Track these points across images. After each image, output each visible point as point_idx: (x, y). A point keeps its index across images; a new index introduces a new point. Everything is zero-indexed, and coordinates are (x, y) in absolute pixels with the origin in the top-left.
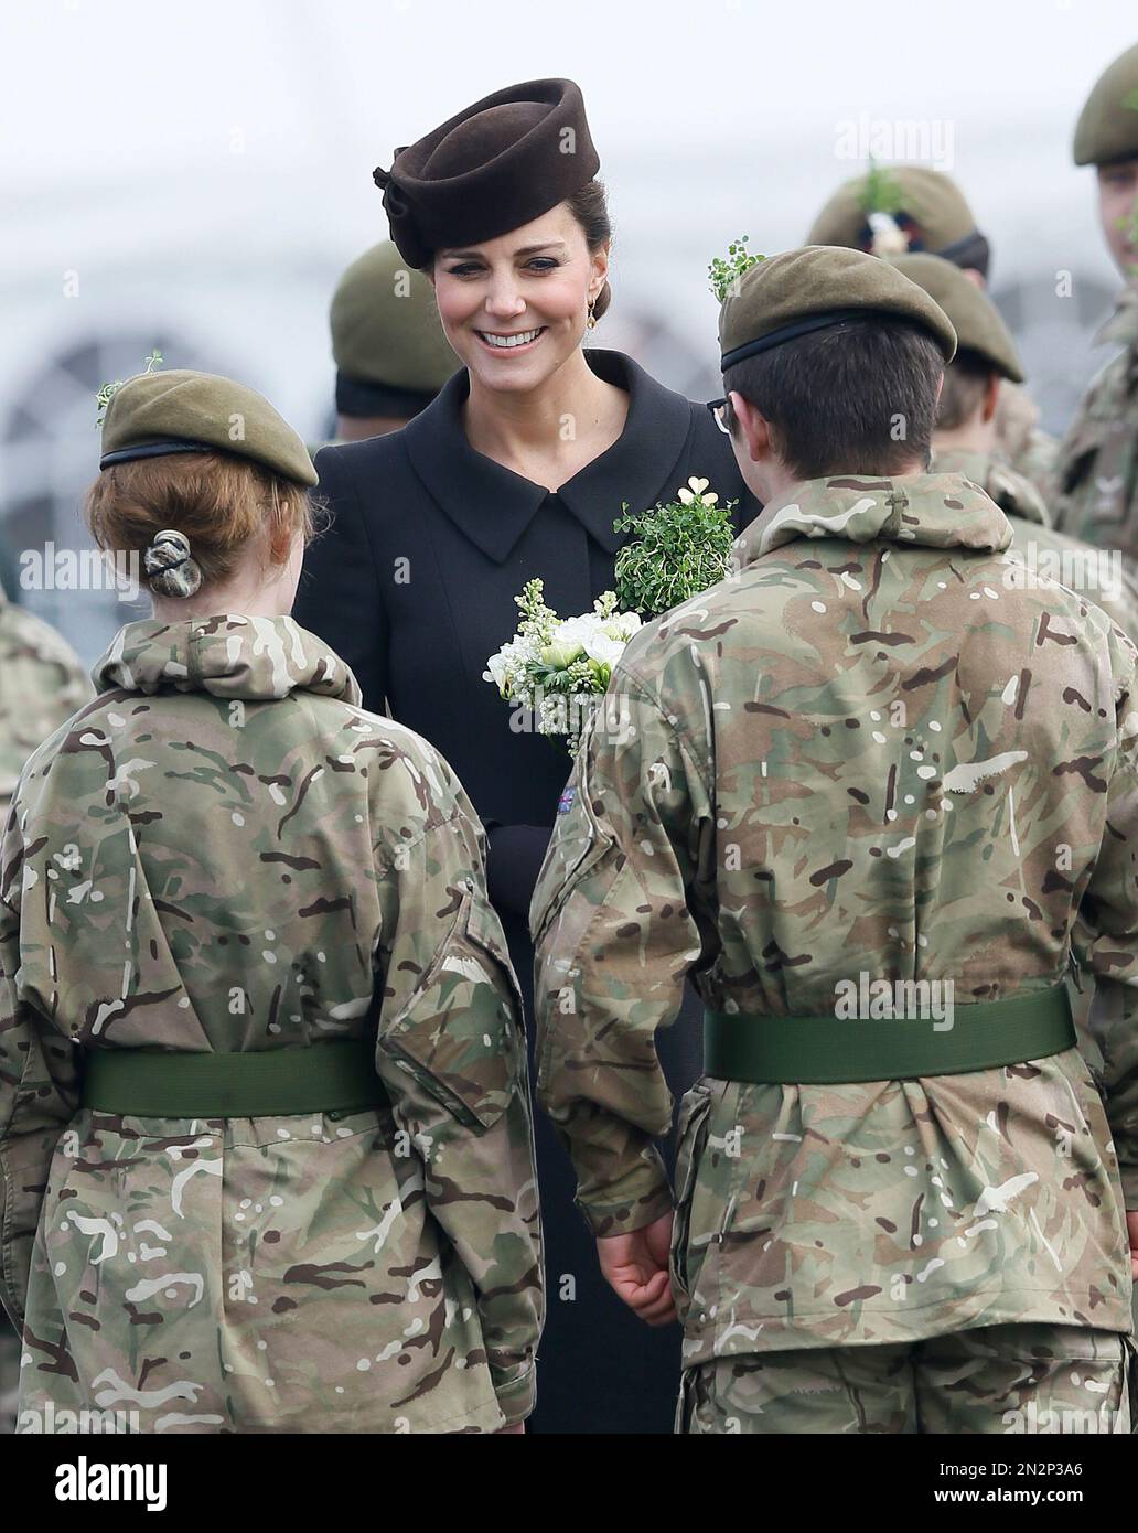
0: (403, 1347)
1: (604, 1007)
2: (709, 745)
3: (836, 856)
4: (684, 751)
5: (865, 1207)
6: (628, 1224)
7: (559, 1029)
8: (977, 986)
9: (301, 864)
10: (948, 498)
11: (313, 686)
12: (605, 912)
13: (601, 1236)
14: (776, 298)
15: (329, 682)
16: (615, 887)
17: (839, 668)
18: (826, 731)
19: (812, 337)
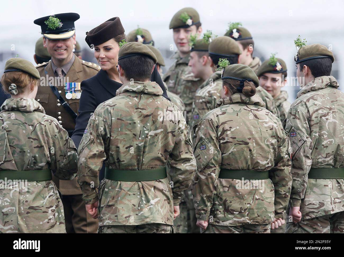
0: (48, 220)
1: (90, 166)
2: (110, 125)
3: (130, 144)
4: (106, 125)
5: (131, 202)
6: (91, 203)
7: (82, 170)
8: (152, 167)
9: (34, 139)
10: (153, 86)
11: (37, 110)
12: (91, 151)
13: (86, 204)
14: (126, 50)
15: (40, 110)
16: (93, 147)
17: (133, 113)
18: (130, 124)
19: (131, 57)
